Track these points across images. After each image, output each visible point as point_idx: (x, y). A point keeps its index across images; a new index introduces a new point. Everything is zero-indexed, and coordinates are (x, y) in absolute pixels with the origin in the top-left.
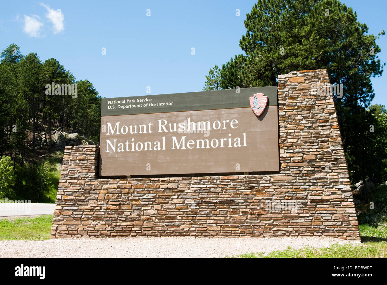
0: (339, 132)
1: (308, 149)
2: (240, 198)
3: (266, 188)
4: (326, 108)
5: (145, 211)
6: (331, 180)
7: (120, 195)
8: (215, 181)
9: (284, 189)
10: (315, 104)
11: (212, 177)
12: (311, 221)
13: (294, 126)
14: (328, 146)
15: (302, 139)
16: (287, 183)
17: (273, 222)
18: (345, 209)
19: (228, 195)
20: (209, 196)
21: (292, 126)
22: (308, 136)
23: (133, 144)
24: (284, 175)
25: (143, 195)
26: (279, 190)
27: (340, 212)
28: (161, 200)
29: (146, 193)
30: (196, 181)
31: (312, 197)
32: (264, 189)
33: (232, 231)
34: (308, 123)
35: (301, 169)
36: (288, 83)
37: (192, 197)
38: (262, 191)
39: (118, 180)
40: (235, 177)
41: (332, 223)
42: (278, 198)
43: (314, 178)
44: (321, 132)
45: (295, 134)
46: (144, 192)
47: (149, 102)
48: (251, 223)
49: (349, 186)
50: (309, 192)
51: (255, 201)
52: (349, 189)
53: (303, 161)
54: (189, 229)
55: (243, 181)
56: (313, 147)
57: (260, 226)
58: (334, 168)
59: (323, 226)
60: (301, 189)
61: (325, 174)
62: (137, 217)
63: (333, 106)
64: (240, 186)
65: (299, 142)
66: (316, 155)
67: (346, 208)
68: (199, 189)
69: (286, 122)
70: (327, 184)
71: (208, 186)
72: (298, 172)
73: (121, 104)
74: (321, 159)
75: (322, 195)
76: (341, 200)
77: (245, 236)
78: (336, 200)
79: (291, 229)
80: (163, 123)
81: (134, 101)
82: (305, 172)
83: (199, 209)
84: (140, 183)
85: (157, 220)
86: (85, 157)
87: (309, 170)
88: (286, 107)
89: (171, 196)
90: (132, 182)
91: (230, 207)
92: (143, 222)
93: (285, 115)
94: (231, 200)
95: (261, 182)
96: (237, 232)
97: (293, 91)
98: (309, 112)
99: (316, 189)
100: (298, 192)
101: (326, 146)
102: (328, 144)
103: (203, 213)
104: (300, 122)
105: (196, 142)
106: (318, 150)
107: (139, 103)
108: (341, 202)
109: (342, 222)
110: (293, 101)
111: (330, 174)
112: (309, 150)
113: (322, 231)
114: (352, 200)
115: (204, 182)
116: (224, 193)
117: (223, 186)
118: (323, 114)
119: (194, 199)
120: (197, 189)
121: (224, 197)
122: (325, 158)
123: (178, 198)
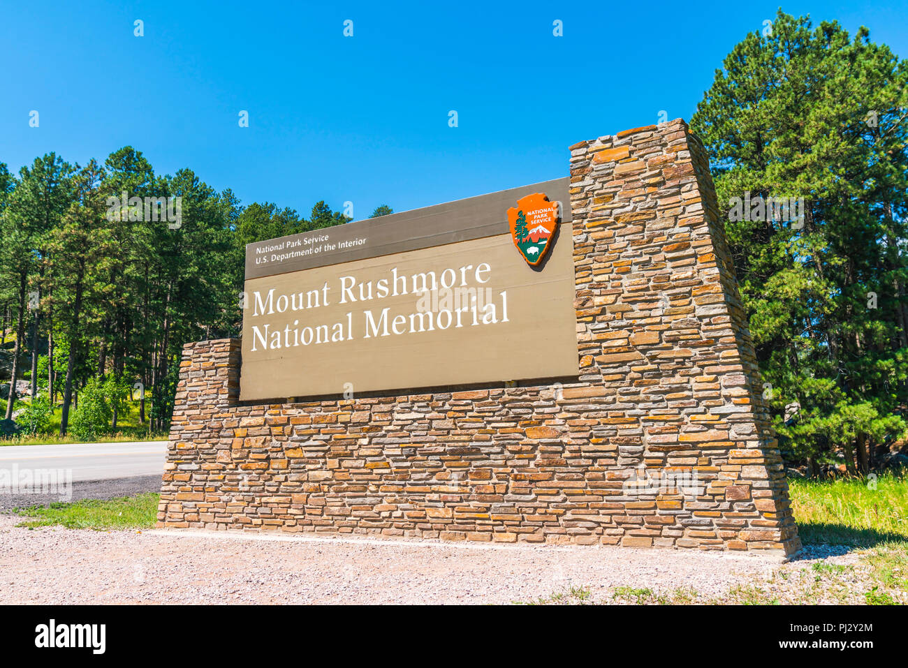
0: (716, 270)
1: (642, 318)
2: (493, 442)
3: (546, 416)
4: (682, 214)
5: (310, 473)
6: (701, 394)
7: (268, 438)
8: (440, 403)
9: (587, 418)
10: (655, 206)
11: (436, 396)
12: (652, 498)
13: (607, 264)
14: (688, 307)
15: (626, 294)
16: (594, 403)
17: (565, 500)
18: (738, 468)
19: (468, 435)
20: (429, 438)
21: (602, 265)
22: (640, 287)
23: (296, 331)
24: (588, 384)
25: (306, 438)
26: (577, 422)
27: (726, 476)
28: (340, 449)
29: (311, 435)
30: (403, 405)
31: (654, 438)
32: (543, 420)
33: (475, 519)
34: (641, 255)
35: (626, 369)
36: (591, 165)
37: (397, 440)
38: (540, 423)
39: (266, 406)
40: (482, 393)
41: (706, 504)
42: (574, 442)
43: (656, 388)
44: (671, 273)
45: (609, 285)
46: (309, 432)
47: (324, 243)
48: (517, 501)
49: (748, 408)
50: (647, 424)
51: (525, 448)
52: (747, 415)
53: (630, 348)
54: (391, 515)
55: (496, 401)
56: (653, 313)
57: (535, 508)
58: (706, 363)
59: (684, 511)
60: (627, 417)
61: (685, 379)
62: (297, 486)
63: (699, 206)
64: (492, 414)
65: (619, 303)
66: (661, 332)
67: (743, 465)
68: (409, 422)
69: (590, 257)
70: (690, 403)
71: (428, 416)
72: (619, 377)
73: (277, 253)
74: (674, 341)
75: (678, 433)
76: (728, 444)
77: (505, 532)
78: (716, 444)
79: (607, 519)
80: (348, 284)
81: (299, 244)
82: (636, 375)
83: (411, 467)
84: (303, 414)
85: (332, 493)
86: (214, 364)
87: (645, 371)
88: (589, 221)
89: (357, 439)
90: (289, 412)
91: (473, 462)
92: (308, 496)
93: (587, 239)
94: (472, 448)
95: (535, 404)
96: (487, 522)
97: (604, 182)
98: (641, 227)
99: (664, 418)
100: (621, 426)
101: (684, 308)
102: (690, 302)
103: (418, 476)
104: (622, 255)
105: (408, 320)
106: (665, 319)
107: (308, 247)
108: (728, 448)
109: (732, 502)
110: (604, 207)
111: (698, 378)
112: (643, 321)
113: (683, 525)
114: (755, 444)
115: (419, 407)
116: (459, 431)
117: (458, 415)
118: (677, 229)
119: (401, 446)
120: (406, 422)
121: (458, 439)
122: (681, 337)
123: (370, 443)
